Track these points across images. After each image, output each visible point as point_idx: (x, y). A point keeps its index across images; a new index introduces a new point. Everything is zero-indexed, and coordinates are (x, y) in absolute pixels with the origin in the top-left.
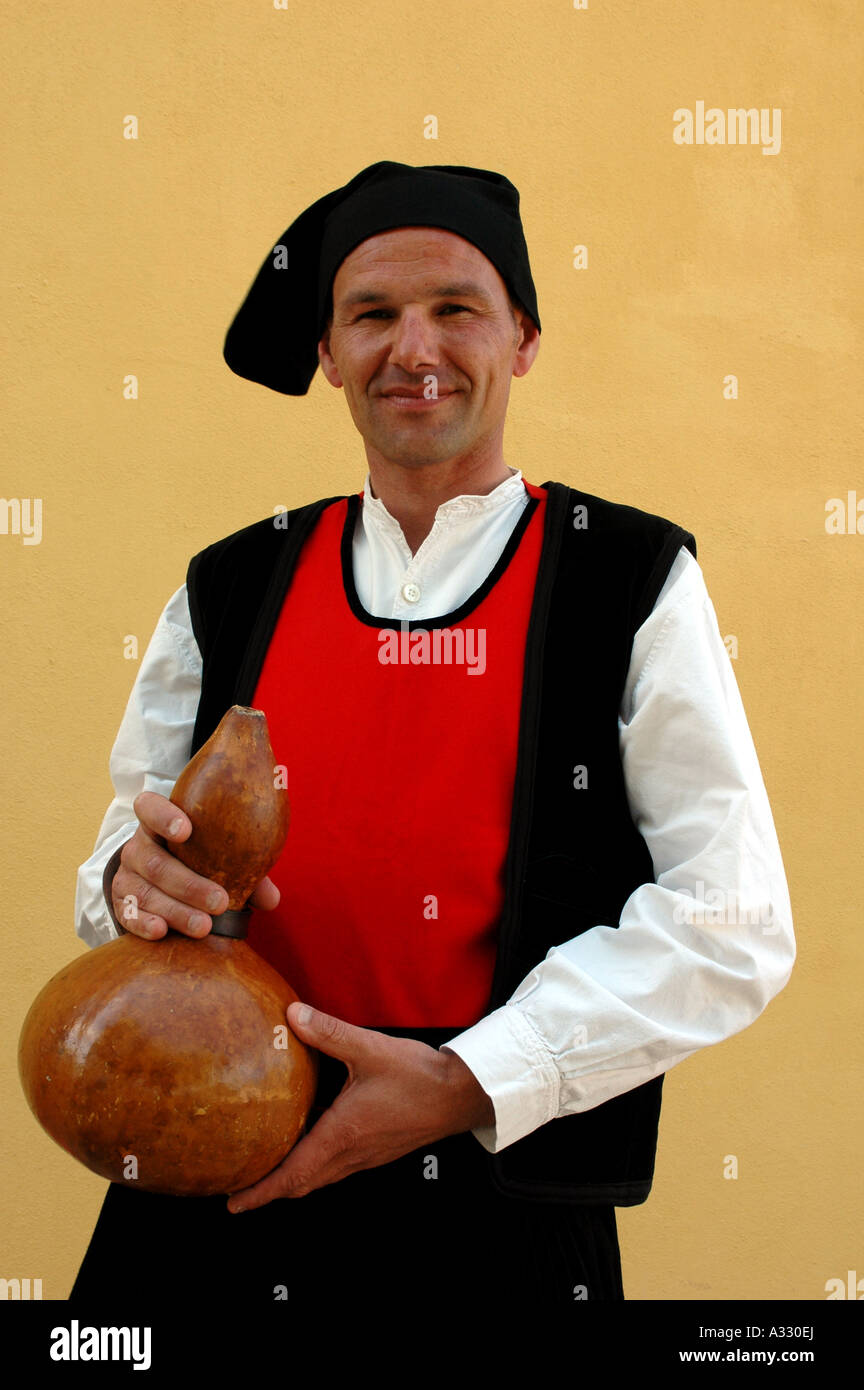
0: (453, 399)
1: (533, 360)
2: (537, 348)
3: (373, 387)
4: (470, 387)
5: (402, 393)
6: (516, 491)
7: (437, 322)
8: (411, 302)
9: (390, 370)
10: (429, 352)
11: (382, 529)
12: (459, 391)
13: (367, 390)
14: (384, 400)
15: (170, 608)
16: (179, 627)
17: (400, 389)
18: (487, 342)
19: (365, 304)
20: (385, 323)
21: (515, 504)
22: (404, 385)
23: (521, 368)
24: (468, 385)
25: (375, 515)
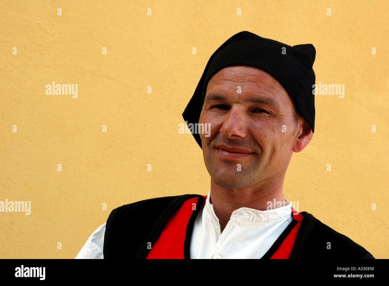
0: (251, 157)
1: (306, 145)
2: (310, 139)
3: (213, 143)
4: (260, 152)
5: (224, 149)
6: (286, 214)
7: (250, 115)
8: (237, 103)
9: (221, 136)
10: (240, 129)
11: (210, 221)
12: (254, 153)
13: (209, 144)
14: (216, 150)
15: (96, 235)
16: (97, 246)
17: (223, 146)
18: (274, 130)
19: (215, 101)
20: (224, 111)
21: (283, 221)
22: (225, 144)
23: (298, 147)
24: (259, 151)
25: (208, 211)
